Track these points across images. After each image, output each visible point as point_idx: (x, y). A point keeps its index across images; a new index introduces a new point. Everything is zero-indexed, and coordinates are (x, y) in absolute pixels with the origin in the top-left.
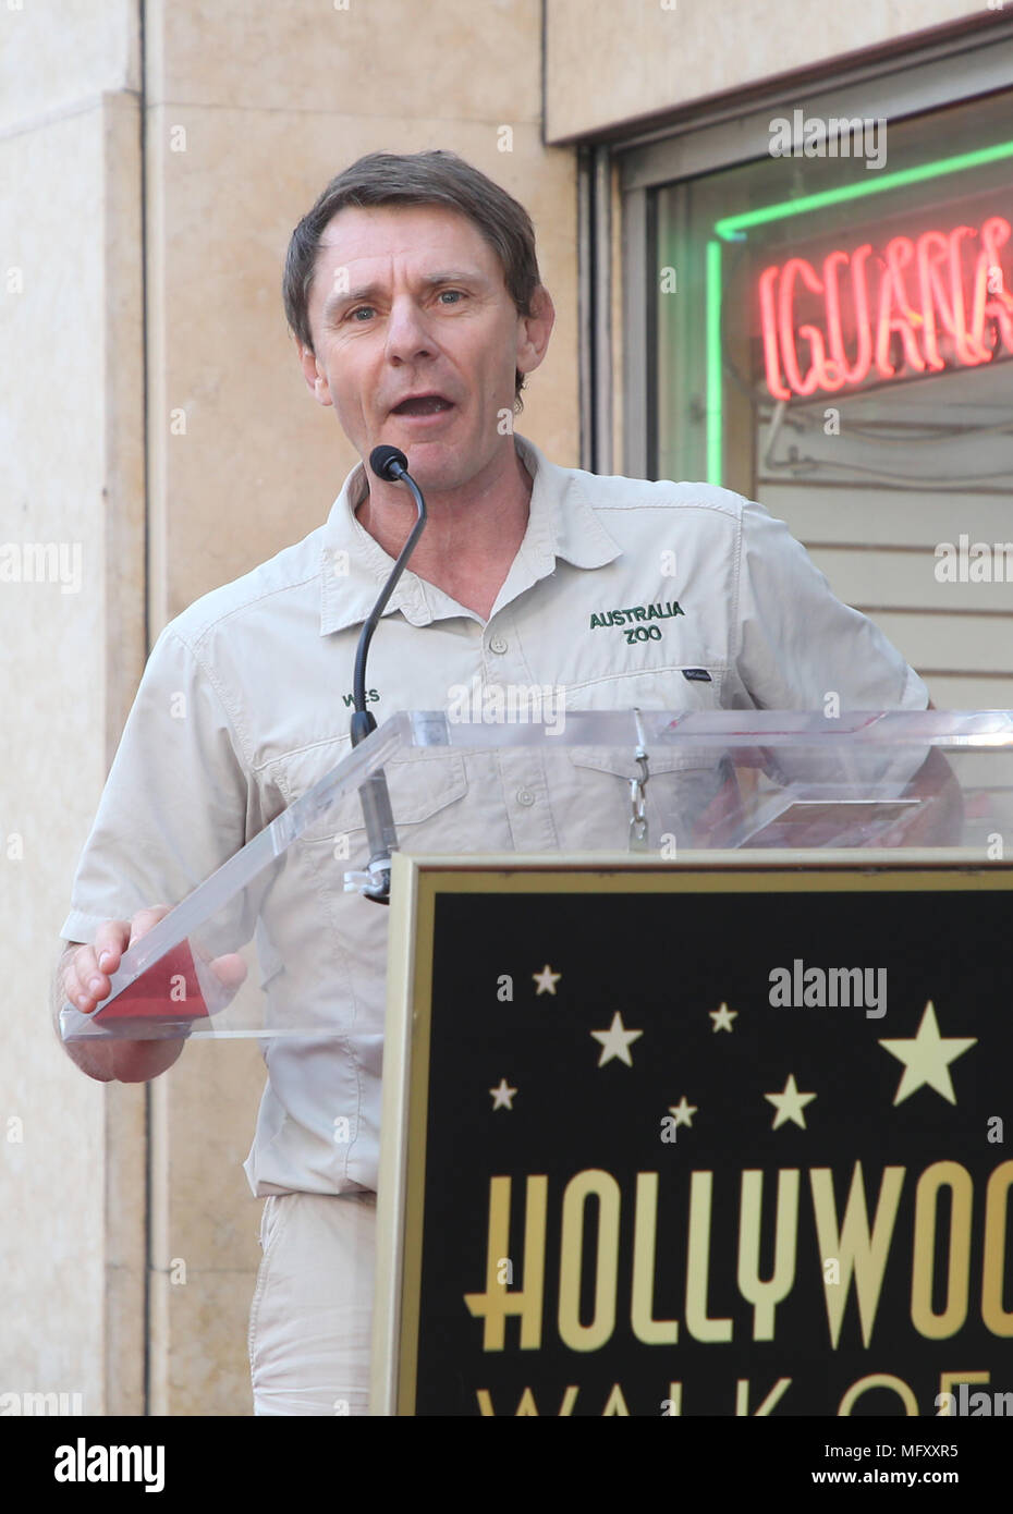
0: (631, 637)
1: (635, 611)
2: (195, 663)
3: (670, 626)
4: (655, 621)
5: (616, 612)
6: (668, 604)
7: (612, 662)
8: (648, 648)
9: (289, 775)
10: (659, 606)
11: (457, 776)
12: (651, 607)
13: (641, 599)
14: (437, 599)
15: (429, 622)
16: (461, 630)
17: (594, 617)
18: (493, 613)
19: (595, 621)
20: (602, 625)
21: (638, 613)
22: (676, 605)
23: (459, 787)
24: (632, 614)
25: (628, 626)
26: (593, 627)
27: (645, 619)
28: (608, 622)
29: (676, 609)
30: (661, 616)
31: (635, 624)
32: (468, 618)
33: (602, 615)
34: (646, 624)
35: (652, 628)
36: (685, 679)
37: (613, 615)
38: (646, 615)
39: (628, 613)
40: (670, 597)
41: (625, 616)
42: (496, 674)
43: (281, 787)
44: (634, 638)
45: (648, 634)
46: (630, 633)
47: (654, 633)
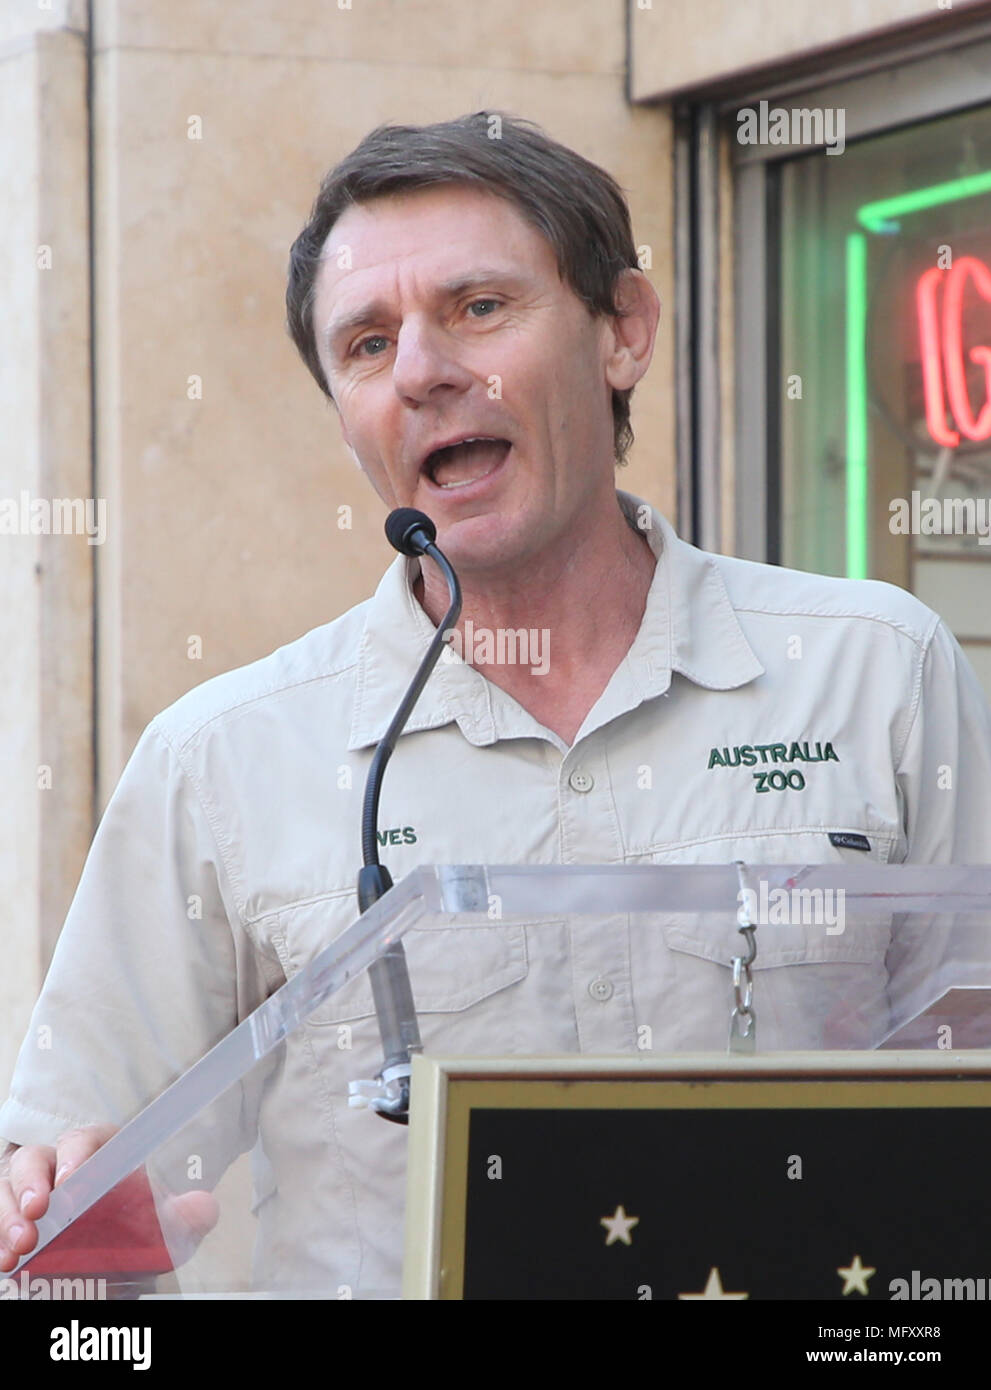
0: (763, 782)
1: (773, 748)
2: (180, 771)
3: (818, 773)
4: (798, 764)
5: (747, 748)
6: (818, 745)
7: (732, 814)
8: (783, 803)
9: (289, 934)
10: (806, 745)
11: (516, 952)
12: (795, 746)
13: (786, 733)
14: (507, 709)
15: (492, 741)
16: (534, 754)
17: (715, 753)
18: (577, 740)
19: (715, 758)
20: (723, 764)
21: (777, 751)
22: (829, 747)
23: (516, 968)
24: (768, 753)
25: (761, 767)
26: (711, 766)
27: (784, 760)
28: (733, 760)
29: (829, 752)
30: (807, 758)
31: (770, 766)
32: (546, 741)
33: (726, 751)
34: (785, 767)
35: (793, 773)
36: (829, 844)
37: (740, 752)
38: (787, 756)
39: (762, 750)
40: (821, 736)
41: (757, 754)
42: (572, 820)
43: (278, 949)
44: (766, 784)
45: (786, 782)
46: (762, 777)
47: (795, 781)
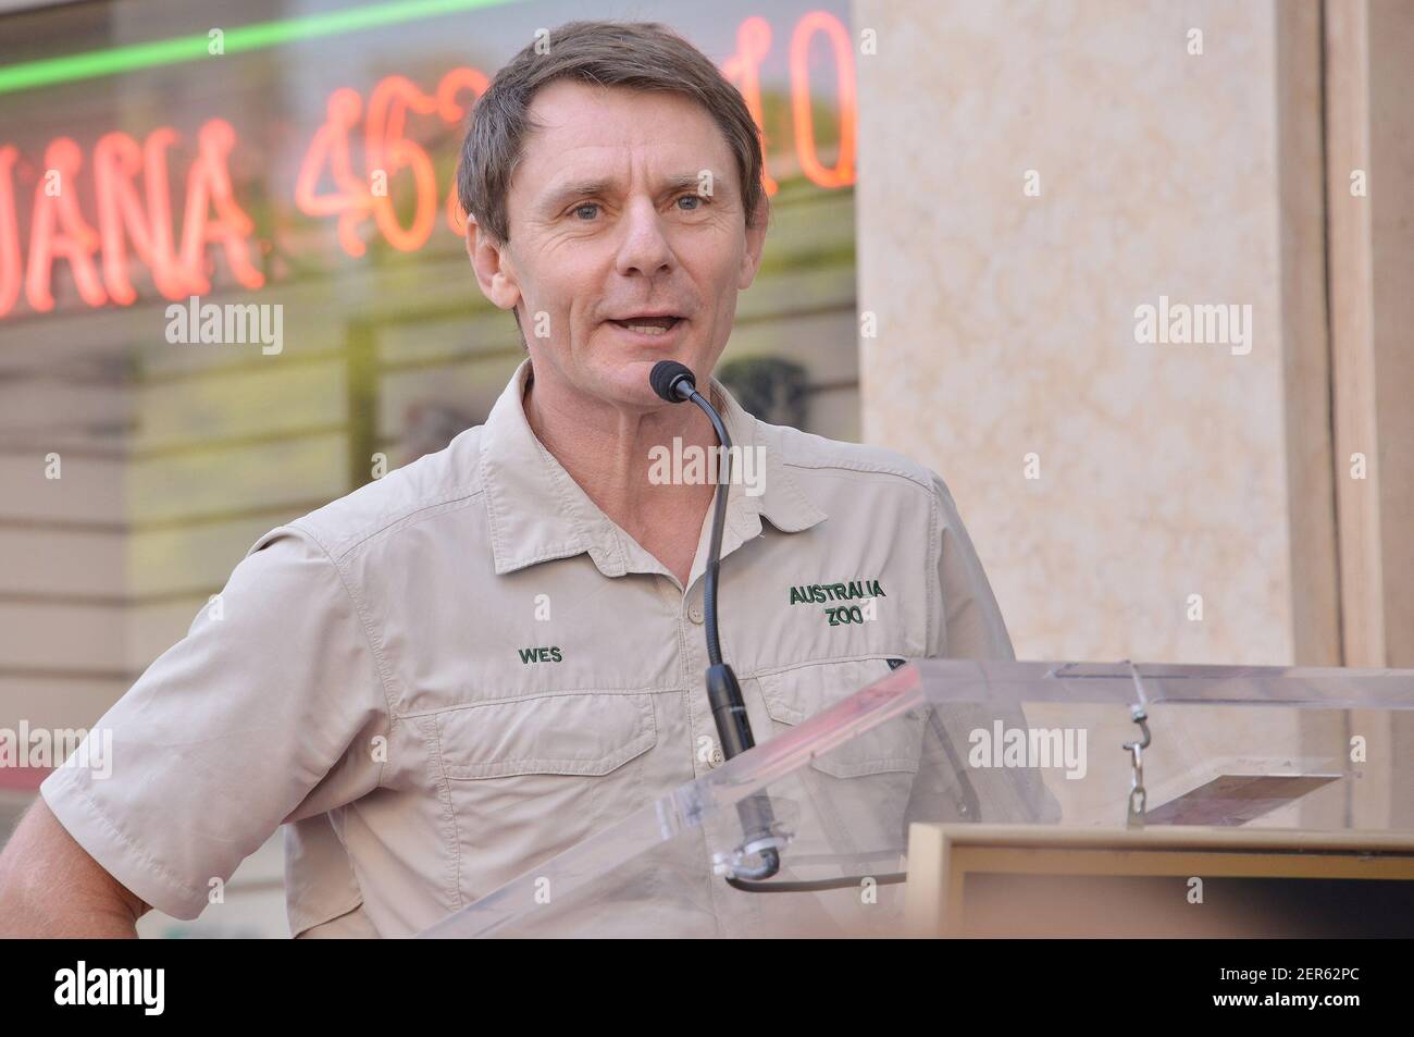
0: (832, 616)
1: (835, 587)
3: (870, 606)
4: (856, 601)
5: (815, 588)
6: (868, 583)
7: (815, 646)
8: (851, 634)
10: (859, 583)
12: (852, 585)
13: (841, 574)
14: (631, 547)
15: (623, 573)
16: (650, 587)
17: (794, 591)
18: (693, 577)
19: (795, 596)
20: (803, 601)
21: (838, 590)
22: (876, 583)
24: (832, 591)
25: (830, 604)
26: (793, 603)
27: (846, 598)
28: (809, 598)
29: (876, 588)
30: (861, 596)
31: (837, 603)
32: (661, 575)
33: (802, 588)
34: (848, 604)
35: (854, 609)
36: (888, 670)
37: (813, 590)
38: (847, 594)
39: (828, 588)
40: (869, 575)
41: (825, 592)
42: (695, 648)
44: (835, 618)
45: (850, 616)
46: (831, 612)
47: (855, 614)
